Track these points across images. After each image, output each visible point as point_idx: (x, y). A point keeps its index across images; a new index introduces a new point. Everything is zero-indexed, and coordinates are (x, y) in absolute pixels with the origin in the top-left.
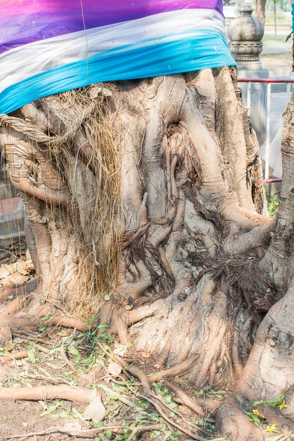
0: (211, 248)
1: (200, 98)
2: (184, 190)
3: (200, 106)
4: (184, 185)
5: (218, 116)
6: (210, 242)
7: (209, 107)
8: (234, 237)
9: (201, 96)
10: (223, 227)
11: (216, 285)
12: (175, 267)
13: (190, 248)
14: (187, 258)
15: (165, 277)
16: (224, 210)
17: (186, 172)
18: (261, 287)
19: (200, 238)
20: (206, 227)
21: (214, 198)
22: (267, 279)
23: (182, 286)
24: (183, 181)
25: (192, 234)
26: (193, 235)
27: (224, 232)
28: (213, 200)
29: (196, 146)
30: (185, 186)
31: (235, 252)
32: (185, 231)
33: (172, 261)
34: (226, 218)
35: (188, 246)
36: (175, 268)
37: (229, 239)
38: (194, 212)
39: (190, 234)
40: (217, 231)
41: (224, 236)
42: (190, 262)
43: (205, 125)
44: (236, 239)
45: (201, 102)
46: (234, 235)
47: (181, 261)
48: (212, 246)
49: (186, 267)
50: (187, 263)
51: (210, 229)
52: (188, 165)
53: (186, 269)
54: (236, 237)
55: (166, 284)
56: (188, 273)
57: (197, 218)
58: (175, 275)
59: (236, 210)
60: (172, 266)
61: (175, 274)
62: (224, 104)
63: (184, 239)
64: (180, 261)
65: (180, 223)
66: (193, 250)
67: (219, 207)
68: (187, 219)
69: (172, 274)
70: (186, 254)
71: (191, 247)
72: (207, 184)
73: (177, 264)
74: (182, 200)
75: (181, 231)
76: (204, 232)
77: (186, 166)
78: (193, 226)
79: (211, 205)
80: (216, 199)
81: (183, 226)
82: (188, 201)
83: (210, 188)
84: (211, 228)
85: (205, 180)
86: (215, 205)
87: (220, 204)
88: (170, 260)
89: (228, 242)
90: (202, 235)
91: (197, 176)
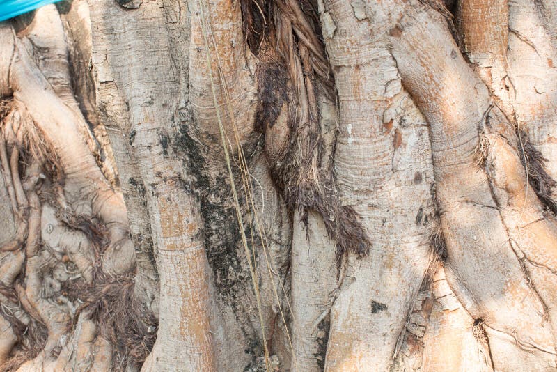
0: (86, 271)
1: (40, 52)
2: (39, 192)
3: (41, 63)
4: (37, 184)
5: (78, 70)
6: (83, 263)
7: (55, 62)
8: (115, 249)
9: (41, 48)
10: (102, 235)
11: (97, 326)
12: (44, 307)
13: (60, 275)
14: (61, 291)
15: (34, 325)
16: (102, 209)
17: (37, 165)
18: (141, 327)
19: (70, 258)
20: (75, 241)
21: (85, 194)
22: (144, 313)
23: (57, 335)
24: (34, 179)
25: (56, 255)
26: (59, 257)
27: (104, 243)
28: (85, 198)
29: (41, 124)
30: (39, 186)
31: (118, 271)
32: (46, 253)
33: (37, 300)
34: (106, 220)
35: (57, 273)
36: (45, 309)
37: (108, 254)
38: (55, 222)
39: (54, 256)
40: (93, 244)
41: (102, 250)
42: (65, 296)
43: (52, 90)
44: (118, 250)
45: (41, 57)
46: (115, 245)
47: (53, 297)
48: (87, 268)
49: (62, 303)
50: (62, 298)
51: (80, 243)
52: (37, 155)
53: (61, 307)
54: (118, 247)
55: (36, 335)
56: (63, 314)
57: (61, 230)
58: (46, 320)
59: (118, 206)
60: (39, 307)
61: (46, 318)
62: (87, 51)
63: (49, 265)
64: (51, 297)
65: (36, 243)
66: (64, 278)
67: (94, 206)
68: (45, 236)
69: (42, 320)
70: (58, 285)
71: (62, 274)
72: (72, 175)
73: (46, 303)
74: (35, 208)
75: (41, 254)
76: (74, 250)
77: (35, 156)
78: (56, 243)
79: (83, 205)
80: (87, 195)
81: (40, 247)
82: (46, 208)
83: (77, 181)
84: (83, 242)
85: (68, 170)
86: (88, 204)
87: (94, 201)
88: (34, 300)
89: (107, 258)
90: (71, 253)
91: (55, 166)
